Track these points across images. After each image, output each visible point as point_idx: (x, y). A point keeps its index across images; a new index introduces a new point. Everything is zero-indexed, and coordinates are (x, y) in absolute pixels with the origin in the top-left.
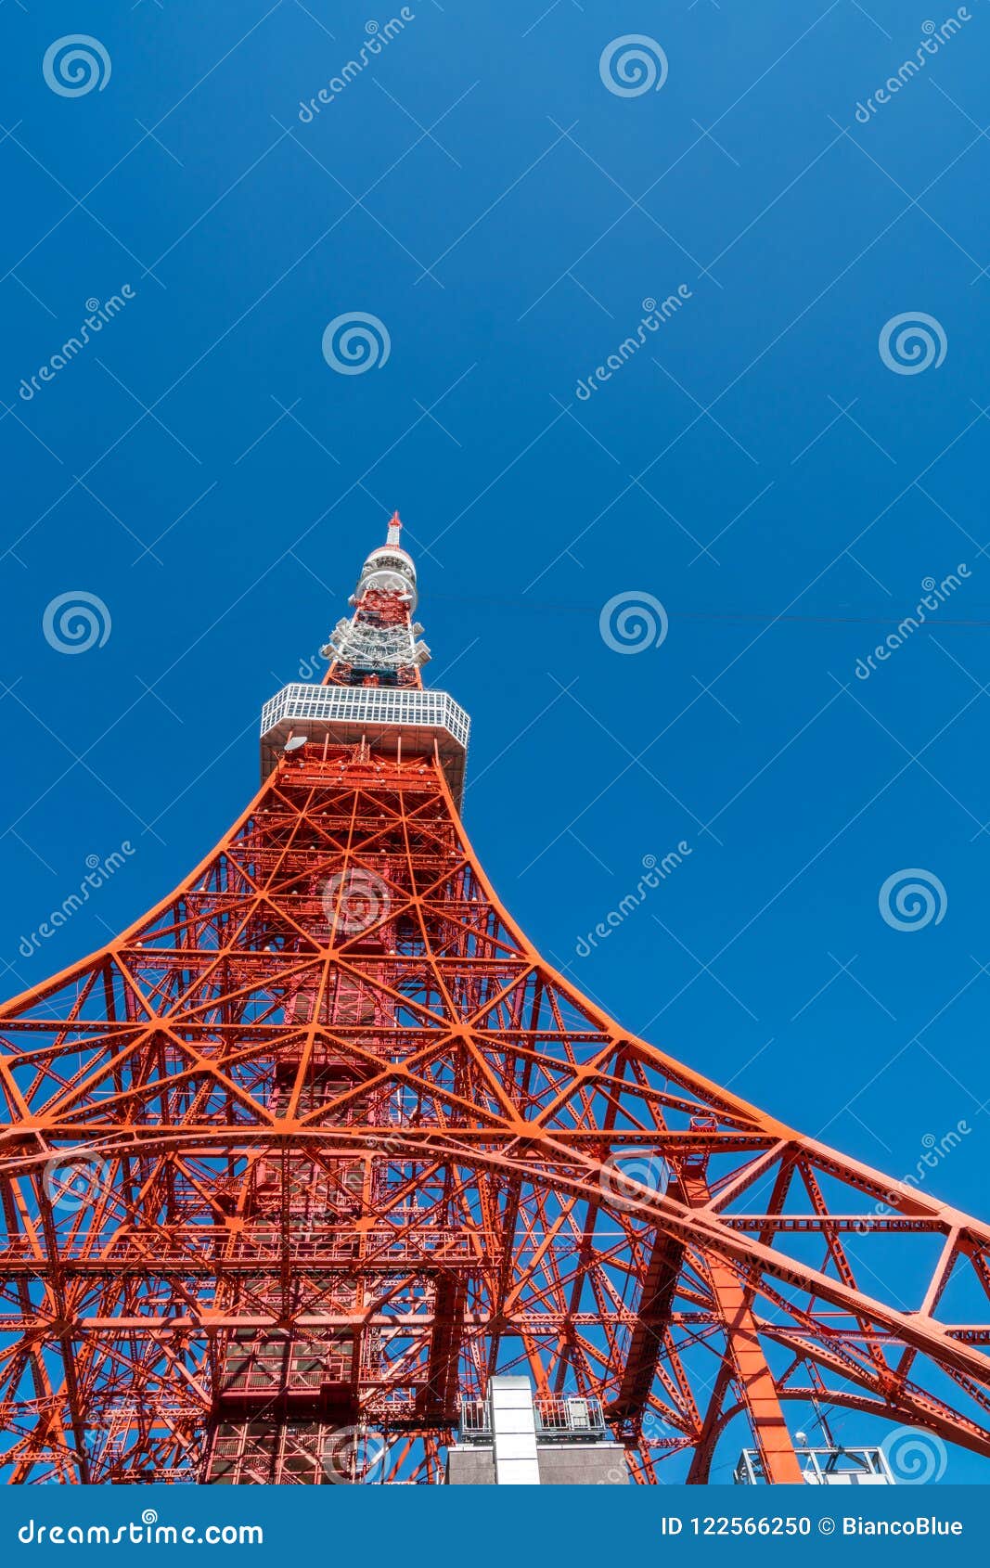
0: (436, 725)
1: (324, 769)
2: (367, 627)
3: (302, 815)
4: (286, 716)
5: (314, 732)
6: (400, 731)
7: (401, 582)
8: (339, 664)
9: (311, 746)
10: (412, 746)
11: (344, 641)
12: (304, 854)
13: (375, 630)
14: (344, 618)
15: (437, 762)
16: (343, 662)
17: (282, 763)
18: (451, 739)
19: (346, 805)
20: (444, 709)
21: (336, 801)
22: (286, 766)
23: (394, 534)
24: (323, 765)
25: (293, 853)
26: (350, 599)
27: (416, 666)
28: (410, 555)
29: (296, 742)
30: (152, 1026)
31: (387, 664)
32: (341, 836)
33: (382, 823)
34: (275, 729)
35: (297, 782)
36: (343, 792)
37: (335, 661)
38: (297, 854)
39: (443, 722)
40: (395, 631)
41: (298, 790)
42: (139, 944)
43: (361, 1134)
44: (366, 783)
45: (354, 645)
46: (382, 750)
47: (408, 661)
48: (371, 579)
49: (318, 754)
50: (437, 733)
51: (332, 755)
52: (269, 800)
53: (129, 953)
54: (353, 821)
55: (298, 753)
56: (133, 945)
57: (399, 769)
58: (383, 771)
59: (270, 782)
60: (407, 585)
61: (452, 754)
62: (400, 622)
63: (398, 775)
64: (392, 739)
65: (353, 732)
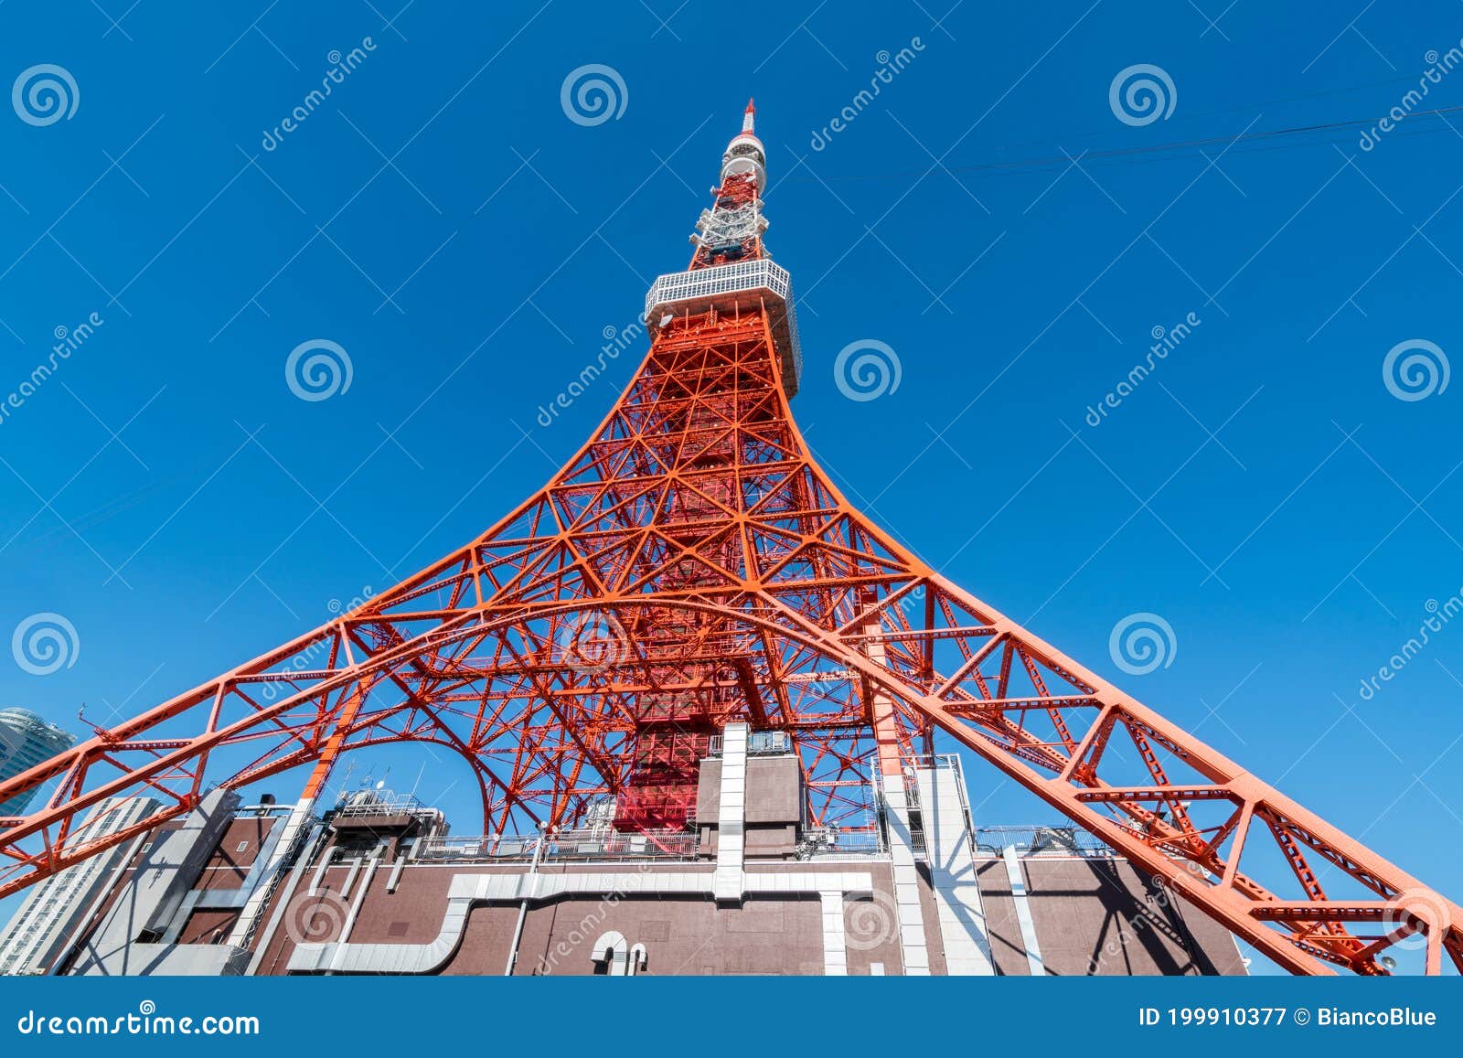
0: (760, 287)
1: (687, 335)
2: (723, 211)
3: (669, 374)
4: (658, 303)
5: (678, 309)
6: (737, 296)
7: (749, 167)
8: (703, 247)
9: (677, 320)
10: (747, 304)
11: (707, 227)
12: (669, 402)
13: (730, 212)
14: (706, 209)
15: (764, 314)
16: (705, 246)
17: (660, 336)
18: (773, 295)
19: (699, 362)
20: (766, 273)
21: (691, 359)
22: (662, 339)
23: (749, 122)
24: (686, 332)
25: (662, 403)
26: (711, 190)
27: (757, 236)
28: (759, 138)
29: (666, 320)
30: (558, 538)
31: (736, 240)
32: (692, 385)
33: (723, 370)
34: (652, 312)
35: (669, 350)
36: (699, 350)
37: (699, 246)
38: (665, 403)
39: (766, 283)
40: (744, 209)
41: (668, 354)
42: (562, 483)
43: (651, 598)
44: (714, 342)
45: (713, 229)
46: (725, 313)
47: (751, 233)
48: (730, 167)
49: (682, 325)
50: (763, 292)
51: (692, 324)
52: (650, 364)
53: (558, 490)
54: (701, 372)
55: (669, 327)
56: (558, 485)
57: (737, 325)
58: (726, 329)
59: (650, 354)
60: (755, 166)
61: (775, 307)
62: (748, 201)
63: (736, 330)
64: (731, 303)
65: (705, 304)
